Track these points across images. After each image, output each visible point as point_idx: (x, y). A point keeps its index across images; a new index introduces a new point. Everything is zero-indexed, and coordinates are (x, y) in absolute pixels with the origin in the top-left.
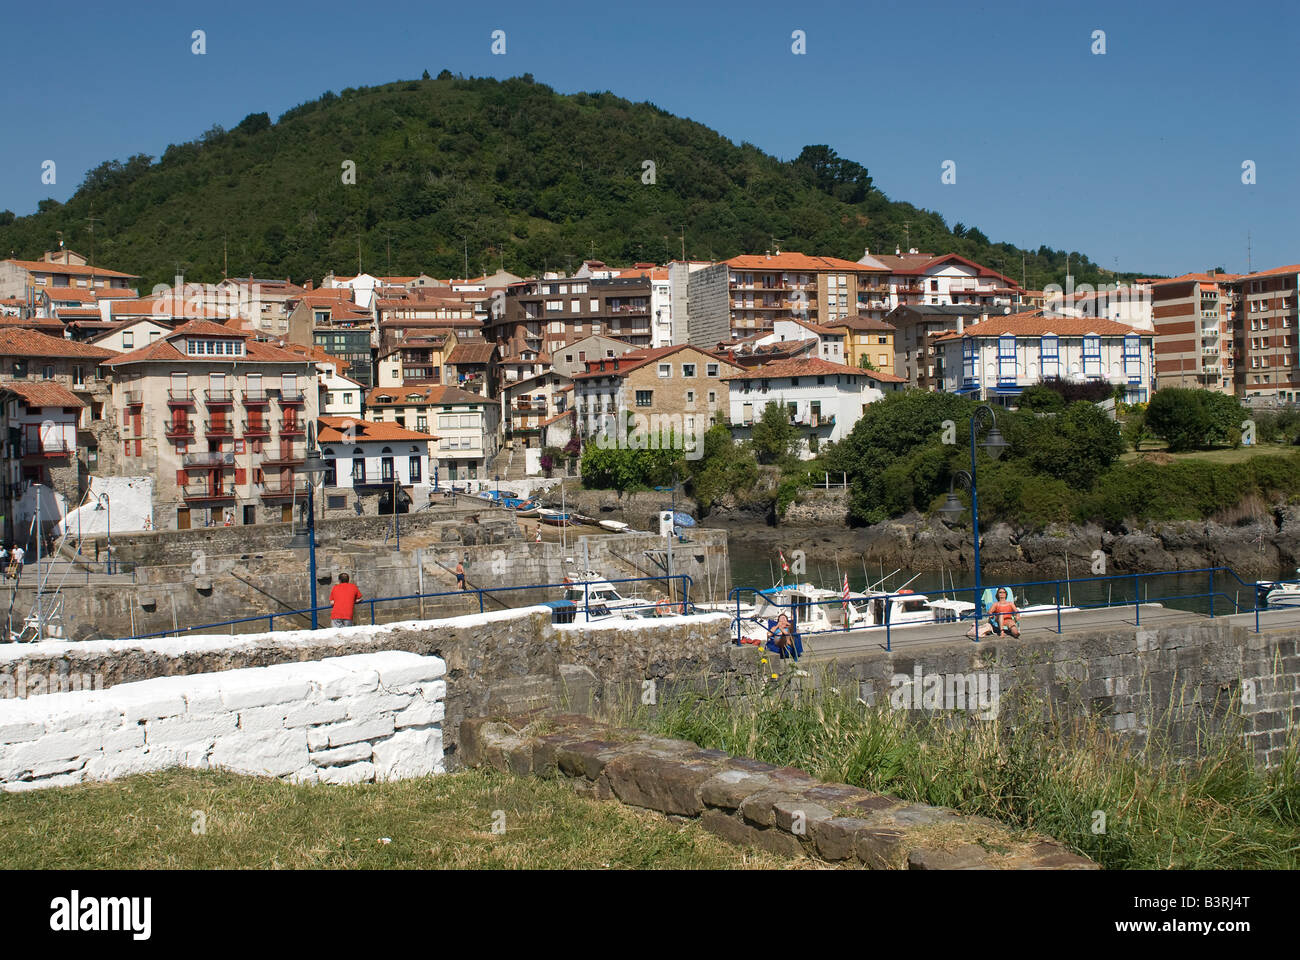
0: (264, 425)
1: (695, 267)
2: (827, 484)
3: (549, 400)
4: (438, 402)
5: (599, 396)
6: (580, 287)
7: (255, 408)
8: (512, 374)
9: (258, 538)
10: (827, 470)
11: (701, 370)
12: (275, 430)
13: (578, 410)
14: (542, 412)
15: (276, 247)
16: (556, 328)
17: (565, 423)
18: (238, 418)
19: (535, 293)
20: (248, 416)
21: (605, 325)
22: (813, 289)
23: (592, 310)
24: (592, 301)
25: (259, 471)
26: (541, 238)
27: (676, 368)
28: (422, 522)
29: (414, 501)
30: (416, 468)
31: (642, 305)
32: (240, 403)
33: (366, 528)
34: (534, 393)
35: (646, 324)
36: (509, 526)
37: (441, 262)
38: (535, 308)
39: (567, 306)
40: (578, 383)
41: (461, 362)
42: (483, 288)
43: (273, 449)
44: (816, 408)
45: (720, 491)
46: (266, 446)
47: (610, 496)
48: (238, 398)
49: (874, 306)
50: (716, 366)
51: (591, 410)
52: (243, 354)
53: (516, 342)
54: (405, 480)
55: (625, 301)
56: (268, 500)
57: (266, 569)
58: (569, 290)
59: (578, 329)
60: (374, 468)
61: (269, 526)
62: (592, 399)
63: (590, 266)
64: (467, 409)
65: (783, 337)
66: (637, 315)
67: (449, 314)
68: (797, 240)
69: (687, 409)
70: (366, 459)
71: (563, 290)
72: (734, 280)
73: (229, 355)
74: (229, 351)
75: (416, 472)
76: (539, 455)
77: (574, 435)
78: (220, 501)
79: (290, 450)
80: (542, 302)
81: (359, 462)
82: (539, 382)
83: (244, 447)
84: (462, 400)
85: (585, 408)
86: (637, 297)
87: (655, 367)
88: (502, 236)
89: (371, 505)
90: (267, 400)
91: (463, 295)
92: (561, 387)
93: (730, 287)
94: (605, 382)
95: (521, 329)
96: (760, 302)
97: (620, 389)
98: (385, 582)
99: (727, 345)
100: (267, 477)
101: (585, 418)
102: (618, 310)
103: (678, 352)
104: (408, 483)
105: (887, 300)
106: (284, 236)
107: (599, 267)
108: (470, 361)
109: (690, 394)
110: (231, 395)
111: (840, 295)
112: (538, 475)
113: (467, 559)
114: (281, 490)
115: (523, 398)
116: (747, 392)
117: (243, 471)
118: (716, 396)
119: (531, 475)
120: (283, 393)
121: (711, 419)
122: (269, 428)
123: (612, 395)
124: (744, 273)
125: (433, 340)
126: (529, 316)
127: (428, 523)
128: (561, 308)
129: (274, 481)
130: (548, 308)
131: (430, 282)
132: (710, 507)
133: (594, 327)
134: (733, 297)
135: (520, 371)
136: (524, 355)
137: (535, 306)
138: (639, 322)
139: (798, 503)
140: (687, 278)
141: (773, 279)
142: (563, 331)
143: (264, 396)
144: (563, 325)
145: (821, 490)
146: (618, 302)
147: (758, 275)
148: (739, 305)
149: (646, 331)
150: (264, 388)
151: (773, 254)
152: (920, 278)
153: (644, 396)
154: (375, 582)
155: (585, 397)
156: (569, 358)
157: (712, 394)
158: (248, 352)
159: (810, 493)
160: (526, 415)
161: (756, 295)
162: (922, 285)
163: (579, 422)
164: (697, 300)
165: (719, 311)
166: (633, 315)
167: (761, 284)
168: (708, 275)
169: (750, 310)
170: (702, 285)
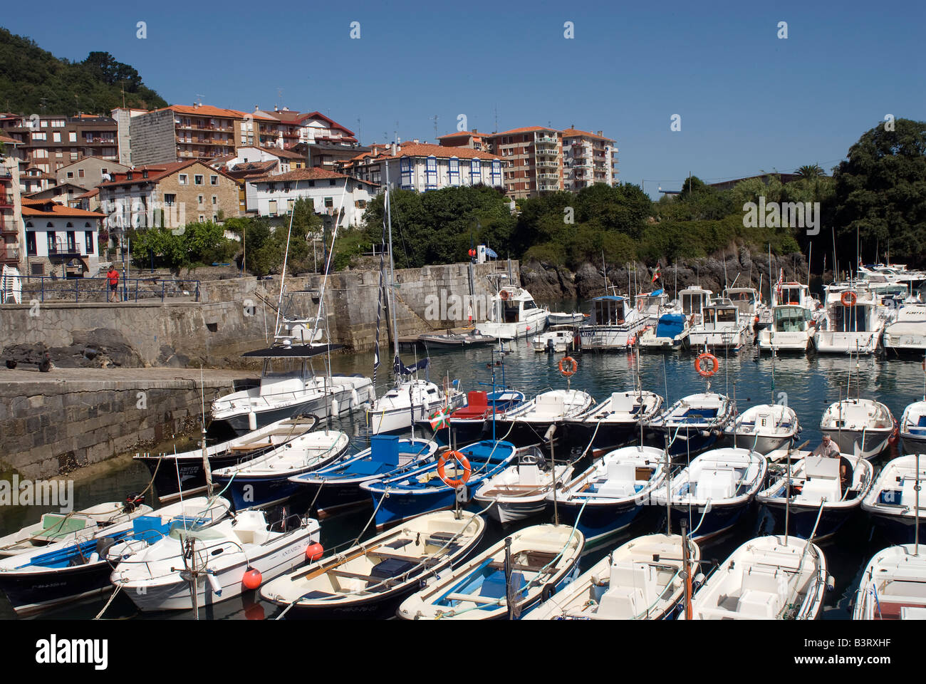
1: (135, 113)
2: (374, 253)
6: (58, 123)
10: (374, 242)
11: (206, 181)
16: (40, 154)
19: (20, 126)
21: (82, 152)
22: (231, 132)
23: (71, 140)
24: (70, 134)
27: (190, 177)
29: (90, 269)
30: (88, 242)
31: (111, 139)
35: (114, 153)
38: (22, 138)
39: (50, 137)
40: (105, 190)
44: (329, 203)
45: (276, 262)
49: (269, 145)
50: (216, 177)
54: (83, 252)
55: (96, 134)
58: (50, 124)
59: (59, 155)
66: (107, 145)
69: (199, 209)
70: (56, 232)
72: (178, 122)
75: (89, 245)
80: (27, 133)
81: (51, 235)
82: (57, 192)
86: (108, 132)
87: (177, 177)
92: (79, 195)
93: (176, 127)
94: (135, 188)
96: (196, 139)
97: (153, 192)
102: (91, 141)
103: (190, 165)
104: (85, 254)
105: (277, 141)
109: (201, 197)
111: (249, 137)
116: (272, 192)
118: (217, 200)
121: (215, 217)
123: (144, 198)
124: (185, 117)
128: (45, 139)
130: (34, 138)
133: (72, 154)
134: (177, 134)
138: (109, 151)
139: (351, 267)
140: (129, 121)
141: (203, 122)
142: (47, 156)
144: (46, 152)
145: (370, 257)
146: (91, 135)
147: (194, 119)
148: (182, 141)
149: (114, 158)
152: (296, 128)
153: (169, 198)
156: (70, 175)
157: (214, 198)
159: (361, 260)
161: (193, 133)
162: (298, 132)
164: (140, 137)
165: (164, 145)
166: (104, 145)
167: (196, 126)
168: (152, 118)
169: (190, 144)
170: (145, 126)
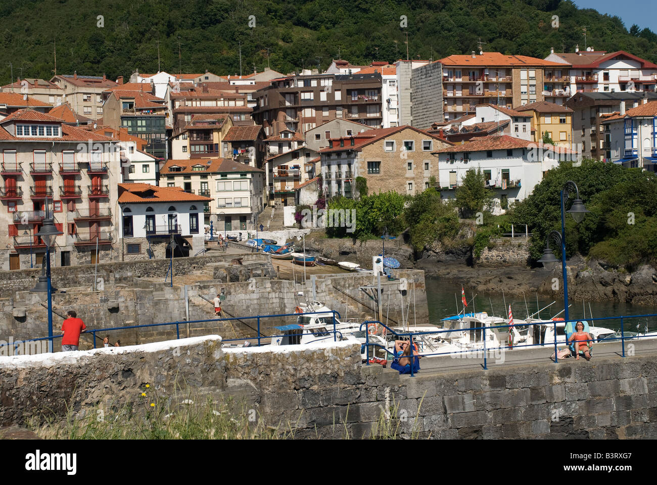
0: (77, 190)
1: (416, 65)
2: (513, 234)
3: (302, 169)
4: (217, 170)
5: (339, 166)
6: (327, 81)
7: (69, 177)
8: (274, 149)
9: (71, 276)
10: (513, 223)
11: (418, 146)
12: (85, 194)
13: (324, 176)
14: (297, 178)
15: (97, 50)
16: (308, 113)
17: (314, 187)
18: (56, 184)
19: (292, 86)
20: (64, 183)
21: (346, 110)
22: (509, 81)
23: (336, 99)
24: (336, 92)
25: (73, 225)
26: (302, 43)
27: (399, 144)
28: (199, 263)
29: (193, 247)
30: (195, 223)
31: (375, 95)
32: (58, 173)
33: (156, 268)
34: (291, 164)
35: (378, 110)
36: (266, 267)
37: (225, 62)
38: (292, 98)
39: (317, 96)
40: (324, 156)
41: (234, 140)
42: (254, 82)
43: (84, 208)
44: (506, 175)
45: (431, 239)
46: (78, 206)
47: (347, 243)
48: (56, 169)
49: (557, 93)
50: (430, 142)
51: (333, 176)
52: (60, 136)
53: (278, 124)
54: (185, 231)
55: (361, 91)
56: (81, 247)
57: (69, 301)
58: (319, 84)
59: (326, 114)
60: (162, 223)
61: (80, 268)
62: (334, 168)
63: (338, 64)
64: (239, 176)
65: (483, 119)
66: (371, 102)
67: (226, 102)
68: (502, 42)
69: (407, 175)
70: (156, 216)
71: (314, 83)
72: (446, 75)
73: (49, 137)
74: (49, 133)
75: (195, 226)
76: (294, 211)
77: (320, 196)
78: (42, 248)
79: (97, 209)
80: (297, 93)
81: (150, 218)
82: (295, 155)
83: (61, 207)
84: (234, 169)
85: (329, 175)
86: (371, 89)
87: (382, 144)
88: (272, 41)
89: (160, 251)
90: (79, 171)
91: (237, 88)
92: (311, 159)
93: (444, 80)
94: (344, 155)
95: (281, 114)
96: (466, 91)
97: (356, 160)
98: (160, 311)
99: (439, 126)
100: (79, 230)
101: (329, 183)
102: (356, 99)
103: (400, 131)
104: (189, 234)
105: (568, 89)
106: (103, 42)
107: (344, 65)
108: (242, 139)
109: (410, 164)
110: (51, 167)
111: (531, 86)
112: (293, 227)
113: (223, 293)
114: (90, 240)
115: (282, 167)
116: (452, 163)
117: (61, 225)
118: (430, 166)
119: (288, 227)
120: (91, 165)
121: (426, 183)
122: (80, 192)
123: (350, 165)
124: (454, 69)
125: (214, 123)
126: (288, 104)
127: (203, 265)
128: (312, 98)
129: (84, 233)
130: (302, 98)
131: (213, 78)
132: (423, 252)
133: (337, 112)
134: (445, 88)
135: (280, 146)
136: (283, 135)
137: (292, 96)
138: (373, 108)
139: (490, 249)
140: (410, 73)
141: (477, 73)
142: (314, 115)
143: (76, 168)
144: (314, 111)
145: (508, 238)
146: (356, 92)
147: (465, 71)
148: (450, 94)
149: (378, 115)
150: (76, 162)
151: (478, 53)
152: (594, 71)
153: (374, 166)
154: (152, 311)
155: (329, 166)
156: (318, 137)
157: (427, 164)
158: (63, 134)
159: (500, 241)
160: (285, 181)
161: (464, 86)
162: (596, 76)
163: (325, 186)
164: (418, 90)
165: (435, 99)
166: (368, 102)
167: (468, 77)
168: (426, 71)
169: (459, 98)
170: (422, 79)
